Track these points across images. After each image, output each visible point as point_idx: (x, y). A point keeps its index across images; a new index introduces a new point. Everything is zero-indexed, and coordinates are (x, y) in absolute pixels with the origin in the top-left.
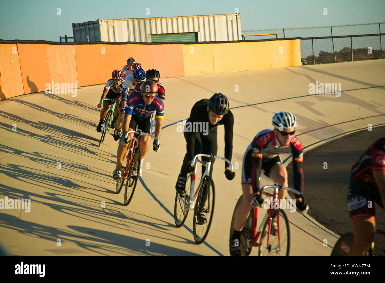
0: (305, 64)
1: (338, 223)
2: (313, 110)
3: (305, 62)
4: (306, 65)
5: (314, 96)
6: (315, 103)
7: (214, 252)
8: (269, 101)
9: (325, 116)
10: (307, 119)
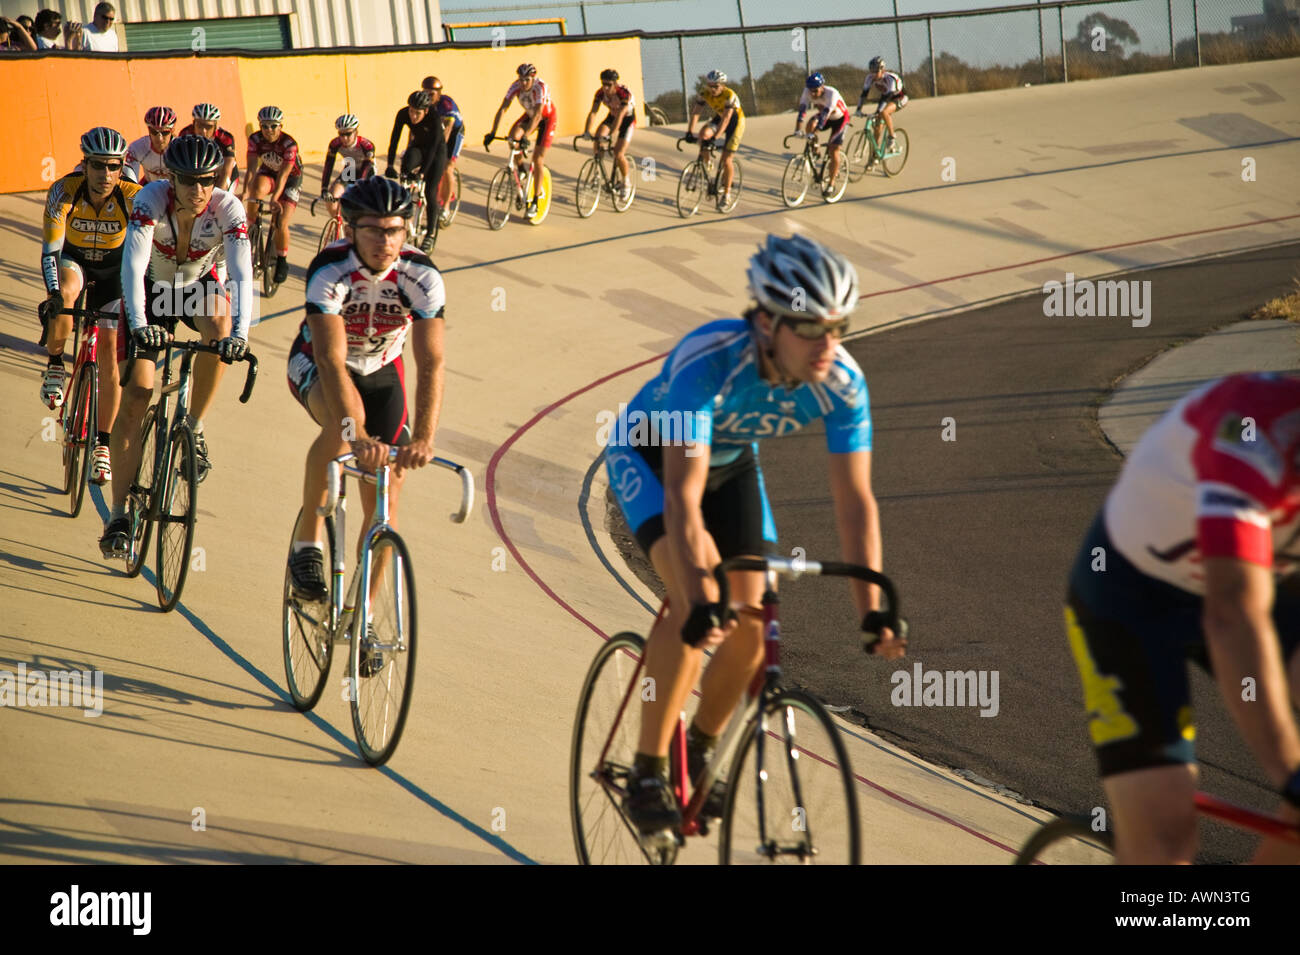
0: (659, 123)
1: (794, 653)
2: (688, 276)
3: (658, 116)
4: (662, 123)
5: (693, 230)
6: (695, 253)
7: (396, 785)
8: (545, 249)
9: (731, 296)
10: (673, 306)
